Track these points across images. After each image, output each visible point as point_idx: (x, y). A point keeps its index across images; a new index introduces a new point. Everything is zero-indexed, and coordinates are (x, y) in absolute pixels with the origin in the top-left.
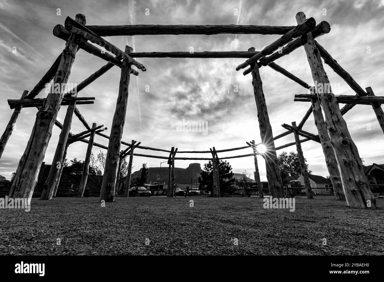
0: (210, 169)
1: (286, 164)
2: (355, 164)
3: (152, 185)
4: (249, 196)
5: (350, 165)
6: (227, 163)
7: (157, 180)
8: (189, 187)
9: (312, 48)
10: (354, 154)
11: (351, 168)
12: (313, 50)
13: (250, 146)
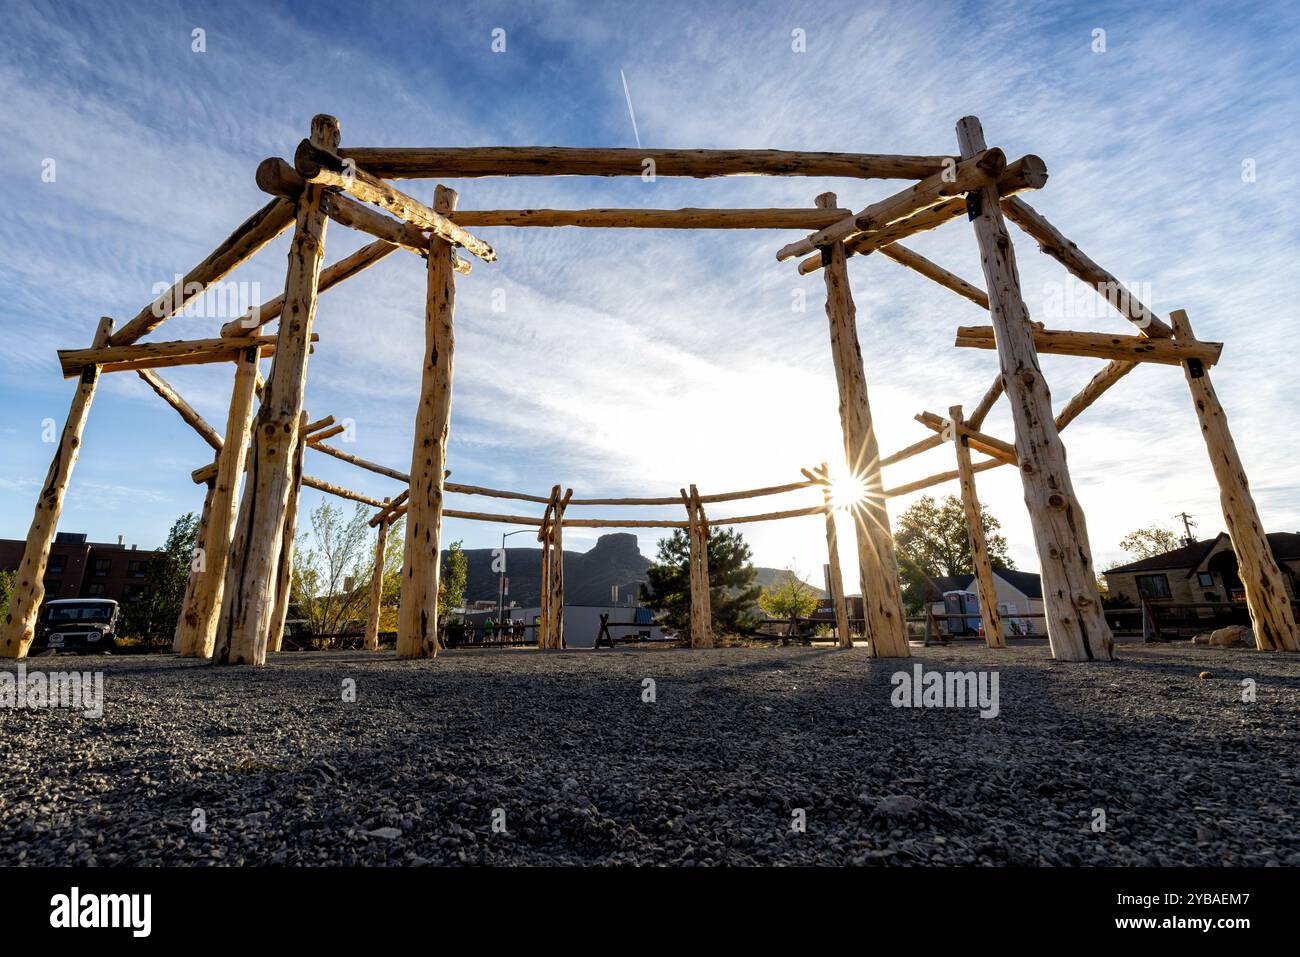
0: (677, 556)
1: (932, 536)
2: (1074, 555)
3: (468, 613)
4: (807, 641)
5: (1062, 558)
6: (734, 535)
7: (501, 593)
8: (607, 616)
9: (994, 235)
10: (1074, 530)
11: (1064, 566)
12: (997, 239)
13: (813, 481)
